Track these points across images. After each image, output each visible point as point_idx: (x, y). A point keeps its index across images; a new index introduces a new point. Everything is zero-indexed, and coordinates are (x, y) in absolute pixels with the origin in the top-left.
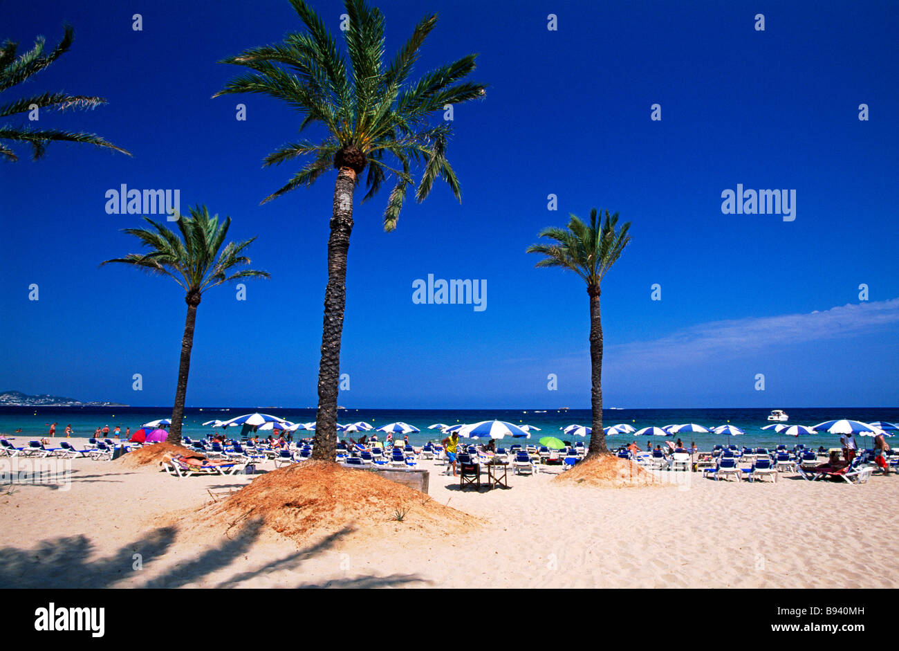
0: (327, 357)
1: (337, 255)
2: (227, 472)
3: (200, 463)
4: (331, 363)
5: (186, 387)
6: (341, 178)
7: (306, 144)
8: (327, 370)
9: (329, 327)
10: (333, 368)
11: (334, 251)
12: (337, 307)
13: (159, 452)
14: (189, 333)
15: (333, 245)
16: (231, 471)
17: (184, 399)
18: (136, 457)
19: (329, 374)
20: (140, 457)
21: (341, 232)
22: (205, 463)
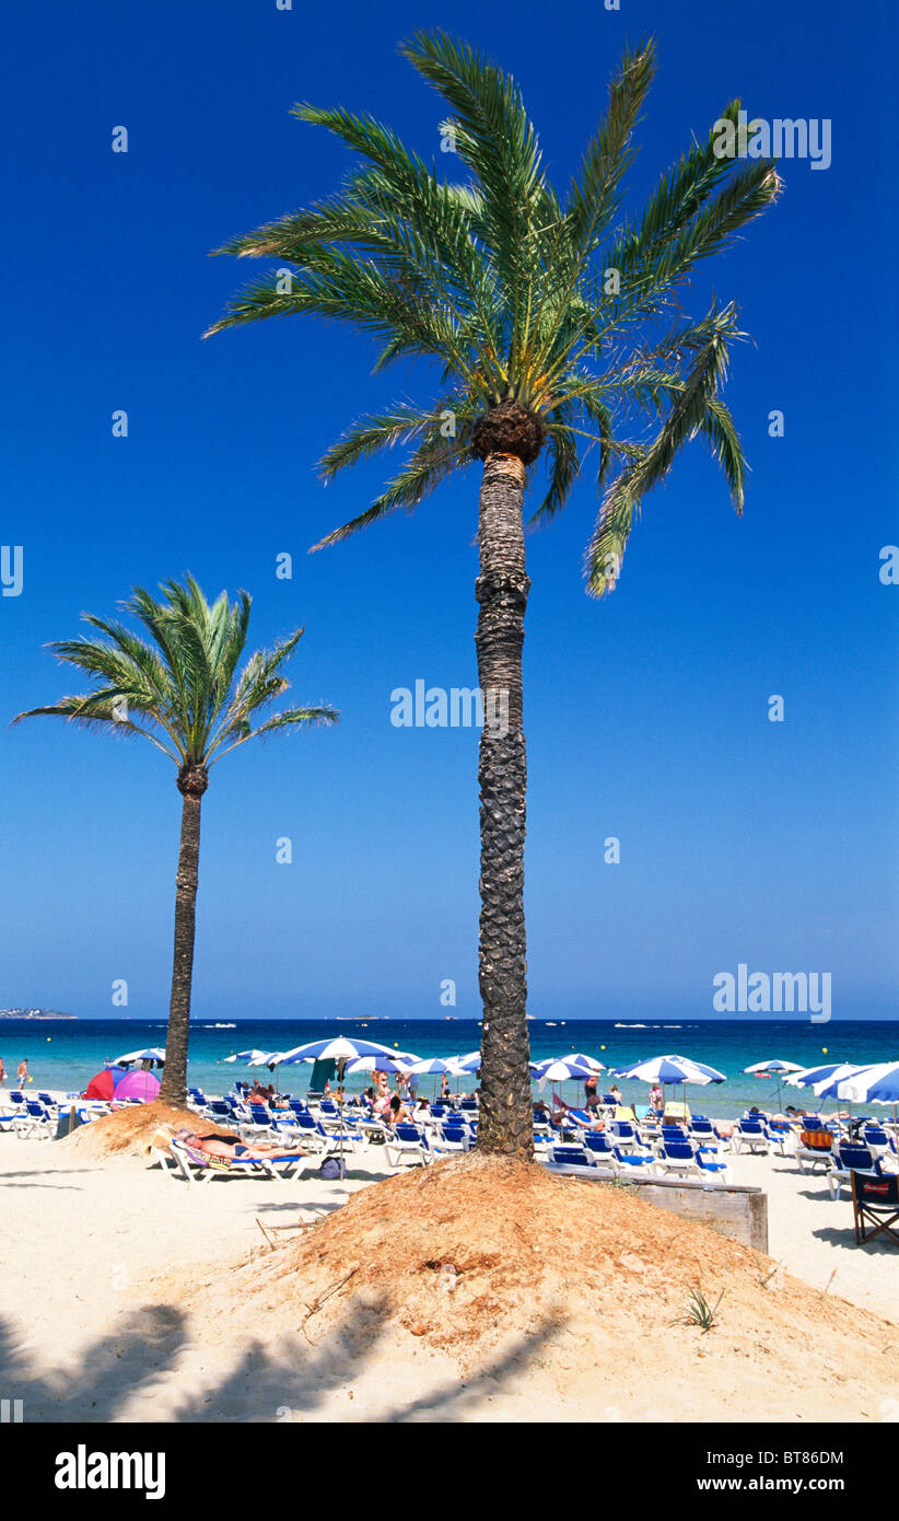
0: (495, 906)
1: (497, 663)
2: (287, 1174)
3: (229, 1151)
4: (504, 919)
5: (190, 977)
6: (490, 481)
7: (405, 413)
8: (497, 937)
9: (494, 833)
10: (510, 930)
11: (490, 653)
12: (509, 785)
13: (145, 1124)
14: (190, 858)
15: (486, 640)
16: (294, 1171)
17: (188, 1004)
18: (101, 1135)
19: (502, 945)
20: (109, 1135)
21: (503, 608)
22: (240, 1151)
